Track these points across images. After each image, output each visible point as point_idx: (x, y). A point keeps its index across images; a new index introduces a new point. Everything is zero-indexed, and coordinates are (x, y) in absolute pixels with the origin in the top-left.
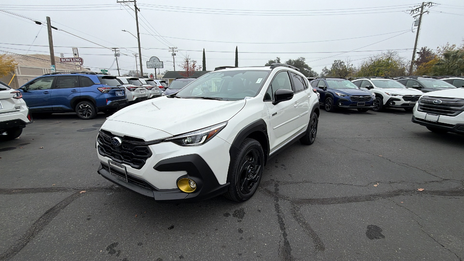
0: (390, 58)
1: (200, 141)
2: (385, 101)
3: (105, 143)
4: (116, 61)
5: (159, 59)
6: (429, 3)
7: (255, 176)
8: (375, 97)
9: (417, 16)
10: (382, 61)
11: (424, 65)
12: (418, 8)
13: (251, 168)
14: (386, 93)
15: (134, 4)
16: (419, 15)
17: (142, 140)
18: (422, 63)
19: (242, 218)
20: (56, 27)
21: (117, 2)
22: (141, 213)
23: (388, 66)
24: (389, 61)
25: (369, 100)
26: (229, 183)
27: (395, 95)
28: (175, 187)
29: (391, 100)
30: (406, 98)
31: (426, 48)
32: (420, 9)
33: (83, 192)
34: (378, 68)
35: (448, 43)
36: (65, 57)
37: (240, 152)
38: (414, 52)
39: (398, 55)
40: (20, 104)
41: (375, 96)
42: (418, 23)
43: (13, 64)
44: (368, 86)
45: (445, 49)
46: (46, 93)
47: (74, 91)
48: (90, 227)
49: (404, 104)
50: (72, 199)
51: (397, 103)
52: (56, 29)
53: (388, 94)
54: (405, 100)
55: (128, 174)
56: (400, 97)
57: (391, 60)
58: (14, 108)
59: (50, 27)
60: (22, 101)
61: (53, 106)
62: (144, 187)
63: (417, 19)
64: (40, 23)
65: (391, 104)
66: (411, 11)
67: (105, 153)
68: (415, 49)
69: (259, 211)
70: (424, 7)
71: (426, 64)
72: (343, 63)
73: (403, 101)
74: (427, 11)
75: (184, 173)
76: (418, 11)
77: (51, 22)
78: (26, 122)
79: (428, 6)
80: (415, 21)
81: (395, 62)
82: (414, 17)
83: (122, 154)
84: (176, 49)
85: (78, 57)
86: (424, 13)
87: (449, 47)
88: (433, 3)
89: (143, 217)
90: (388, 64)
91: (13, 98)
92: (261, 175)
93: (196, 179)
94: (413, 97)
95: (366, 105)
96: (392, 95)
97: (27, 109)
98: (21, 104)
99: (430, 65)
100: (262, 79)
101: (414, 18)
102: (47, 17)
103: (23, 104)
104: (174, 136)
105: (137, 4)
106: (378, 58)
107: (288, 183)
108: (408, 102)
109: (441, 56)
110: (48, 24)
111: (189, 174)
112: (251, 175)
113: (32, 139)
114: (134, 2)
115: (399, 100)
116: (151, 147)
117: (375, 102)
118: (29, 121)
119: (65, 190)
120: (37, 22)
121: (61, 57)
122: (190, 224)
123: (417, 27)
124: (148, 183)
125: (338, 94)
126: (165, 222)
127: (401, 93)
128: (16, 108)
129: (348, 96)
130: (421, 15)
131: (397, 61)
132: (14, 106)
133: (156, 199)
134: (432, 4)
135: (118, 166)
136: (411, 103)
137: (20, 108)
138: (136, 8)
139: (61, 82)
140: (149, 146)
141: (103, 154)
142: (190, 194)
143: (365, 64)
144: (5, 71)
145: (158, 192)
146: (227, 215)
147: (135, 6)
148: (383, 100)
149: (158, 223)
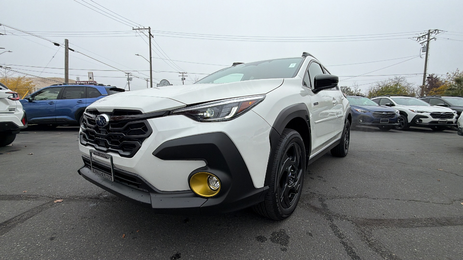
0: (398, 84)
1: (228, 114)
2: (410, 119)
3: (89, 127)
4: (128, 85)
5: (169, 82)
6: (436, 30)
7: (296, 183)
8: (399, 114)
9: (424, 42)
10: (390, 87)
11: (434, 90)
12: (425, 35)
13: (292, 172)
14: (411, 110)
15: (148, 31)
16: (427, 41)
17: (138, 112)
18: (433, 88)
19: (286, 244)
20: (73, 49)
21: (133, 29)
22: (132, 233)
23: (397, 91)
24: (397, 87)
25: (393, 117)
26: (268, 187)
27: (422, 112)
28: (186, 188)
29: (417, 117)
30: (434, 115)
31: (434, 75)
32: (427, 36)
33: (59, 201)
34: (387, 93)
35: (457, 69)
36: (80, 81)
37: (280, 142)
38: (424, 76)
39: (405, 82)
40: (15, 106)
41: (399, 112)
42: (426, 49)
43: (30, 86)
44: (389, 104)
45: (455, 75)
46: (51, 103)
47: (80, 102)
48: (49, 252)
49: (432, 122)
50: (41, 209)
51: (425, 121)
52: (73, 51)
53: (413, 111)
54: (434, 117)
55: (114, 168)
56: (428, 115)
57: (400, 86)
58: (7, 110)
59: (68, 48)
60: (18, 103)
61: (57, 117)
62: (137, 188)
63: (424, 45)
64: (58, 45)
65: (417, 121)
66: (417, 38)
67: (87, 141)
68: (425, 74)
69: (310, 235)
70: (431, 34)
71: (437, 89)
72: (350, 89)
73: (431, 119)
74: (434, 38)
75: (201, 164)
76: (425, 38)
77: (69, 44)
78: (19, 126)
79: (434, 33)
80: (423, 47)
81: (404, 88)
82: (421, 43)
83: (108, 138)
84: (186, 74)
85: (92, 80)
86: (431, 39)
87: (459, 73)
88: (440, 30)
89: (133, 238)
90: (396, 90)
91: (8, 98)
92: (303, 183)
93: (222, 175)
94: (442, 114)
95: (390, 122)
96: (418, 112)
97: (23, 113)
98: (17, 106)
99: (442, 90)
100: (295, 64)
101: (421, 45)
102: (65, 39)
103: (19, 106)
104: (188, 106)
105: (151, 31)
106: (386, 84)
107: (335, 197)
108: (437, 120)
109: (451, 82)
110: (65, 45)
111: (210, 165)
112: (292, 181)
113: (25, 146)
114: (148, 30)
115: (426, 117)
116: (151, 122)
117: (399, 119)
118: (23, 126)
119: (36, 198)
120: (56, 43)
121: (76, 80)
122: (206, 252)
123: (425, 53)
124: (143, 180)
125: (358, 110)
126: (166, 247)
127: (428, 110)
128: (10, 110)
129: (370, 112)
130: (428, 41)
131: (406, 87)
132: (8, 107)
133: (154, 206)
134: (438, 31)
135: (101, 156)
136: (440, 120)
137: (14, 110)
138: (150, 35)
139: (68, 92)
140: (148, 120)
141: (85, 143)
142: (209, 199)
143: (373, 90)
144: (22, 92)
145: (158, 196)
146: (261, 239)
147: (149, 33)
148: (408, 117)
149: (155, 249)
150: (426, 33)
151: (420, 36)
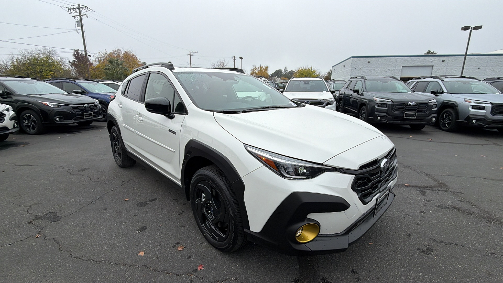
150: (76, 6)
151: (72, 8)
